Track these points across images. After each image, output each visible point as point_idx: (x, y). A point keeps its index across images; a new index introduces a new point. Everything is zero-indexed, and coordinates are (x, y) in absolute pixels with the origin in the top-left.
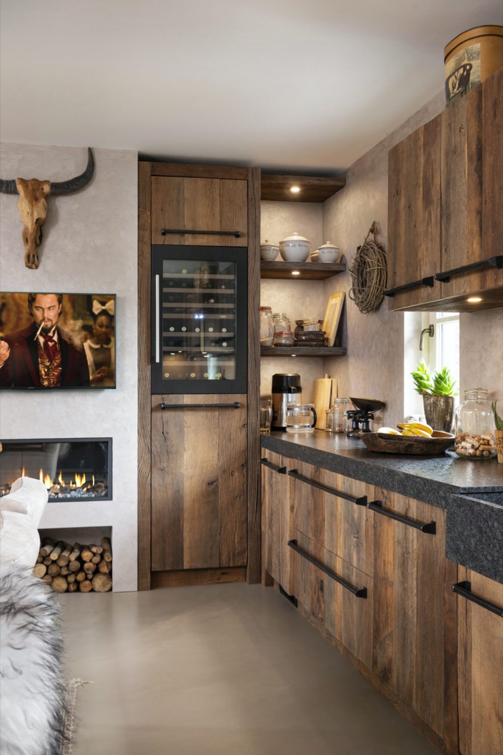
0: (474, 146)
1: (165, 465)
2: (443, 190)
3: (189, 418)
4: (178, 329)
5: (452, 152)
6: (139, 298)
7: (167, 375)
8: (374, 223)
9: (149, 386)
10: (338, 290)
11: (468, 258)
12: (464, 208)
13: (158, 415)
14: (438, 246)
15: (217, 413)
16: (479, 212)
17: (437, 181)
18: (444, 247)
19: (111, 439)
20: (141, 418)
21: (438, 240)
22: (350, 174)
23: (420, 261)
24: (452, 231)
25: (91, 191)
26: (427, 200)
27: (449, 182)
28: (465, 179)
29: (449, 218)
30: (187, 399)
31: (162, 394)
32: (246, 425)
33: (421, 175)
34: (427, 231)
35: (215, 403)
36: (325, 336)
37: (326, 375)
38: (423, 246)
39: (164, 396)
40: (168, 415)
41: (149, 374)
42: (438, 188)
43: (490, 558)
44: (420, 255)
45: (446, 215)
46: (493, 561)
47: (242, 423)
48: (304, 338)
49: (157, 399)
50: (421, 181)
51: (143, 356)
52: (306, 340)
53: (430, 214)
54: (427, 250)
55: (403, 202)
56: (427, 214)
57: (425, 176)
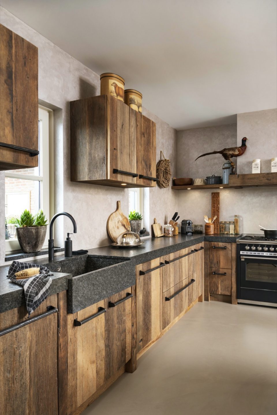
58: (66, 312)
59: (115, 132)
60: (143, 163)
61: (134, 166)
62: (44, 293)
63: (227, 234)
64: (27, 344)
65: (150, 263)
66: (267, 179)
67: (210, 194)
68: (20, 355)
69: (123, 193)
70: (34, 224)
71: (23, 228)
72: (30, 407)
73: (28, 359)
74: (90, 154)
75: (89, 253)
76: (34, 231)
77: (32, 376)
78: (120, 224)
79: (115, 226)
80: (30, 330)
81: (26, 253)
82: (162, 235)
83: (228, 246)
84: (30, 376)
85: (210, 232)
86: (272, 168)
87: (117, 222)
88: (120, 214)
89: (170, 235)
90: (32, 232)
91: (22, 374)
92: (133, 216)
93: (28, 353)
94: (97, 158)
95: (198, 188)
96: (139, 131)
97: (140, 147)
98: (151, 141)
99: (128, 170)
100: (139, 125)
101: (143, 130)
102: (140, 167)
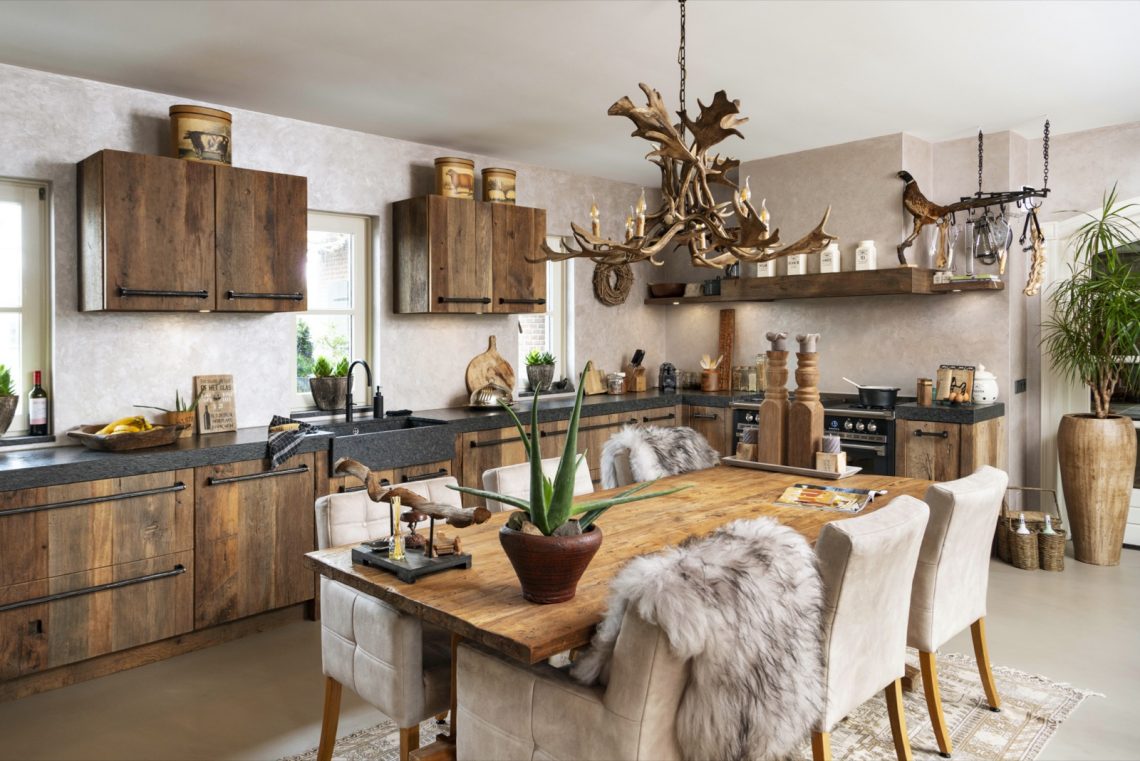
0: (264, 211)
2: (220, 226)
11: (256, 286)
12: (250, 250)
14: (211, 267)
16: (271, 259)
17: (209, 217)
18: (221, 271)
21: (211, 263)
24: (236, 263)
26: (193, 222)
28: (252, 229)
29: (230, 251)
34: (190, 252)
38: (183, 263)
42: (212, 222)
44: (179, 268)
45: (225, 247)
50: (182, 208)
53: (198, 239)
54: (193, 266)
55: (142, 212)
56: (193, 237)
57: (189, 206)
58: (326, 475)
59: (442, 246)
60: (511, 279)
61: (487, 287)
62: (292, 449)
63: (745, 391)
64: (274, 498)
65: (500, 432)
66: (782, 288)
67: (718, 313)
68: (264, 507)
69: (503, 322)
70: (332, 374)
71: (317, 379)
72: (276, 563)
73: (274, 512)
74: (412, 277)
75: (413, 415)
76: (330, 383)
77: (280, 532)
78: (492, 372)
79: (482, 375)
80: (277, 485)
81: (322, 410)
82: (604, 391)
83: (720, 412)
84: (277, 531)
85: (709, 387)
86: (789, 266)
87: (485, 371)
88: (492, 356)
89: (616, 392)
90: (327, 384)
91: (267, 526)
92: (532, 358)
93: (274, 507)
94: (419, 282)
95: (693, 301)
96: (499, 232)
97: (502, 256)
98: (533, 240)
99: (472, 295)
100: (499, 223)
101: (509, 229)
102: (503, 286)
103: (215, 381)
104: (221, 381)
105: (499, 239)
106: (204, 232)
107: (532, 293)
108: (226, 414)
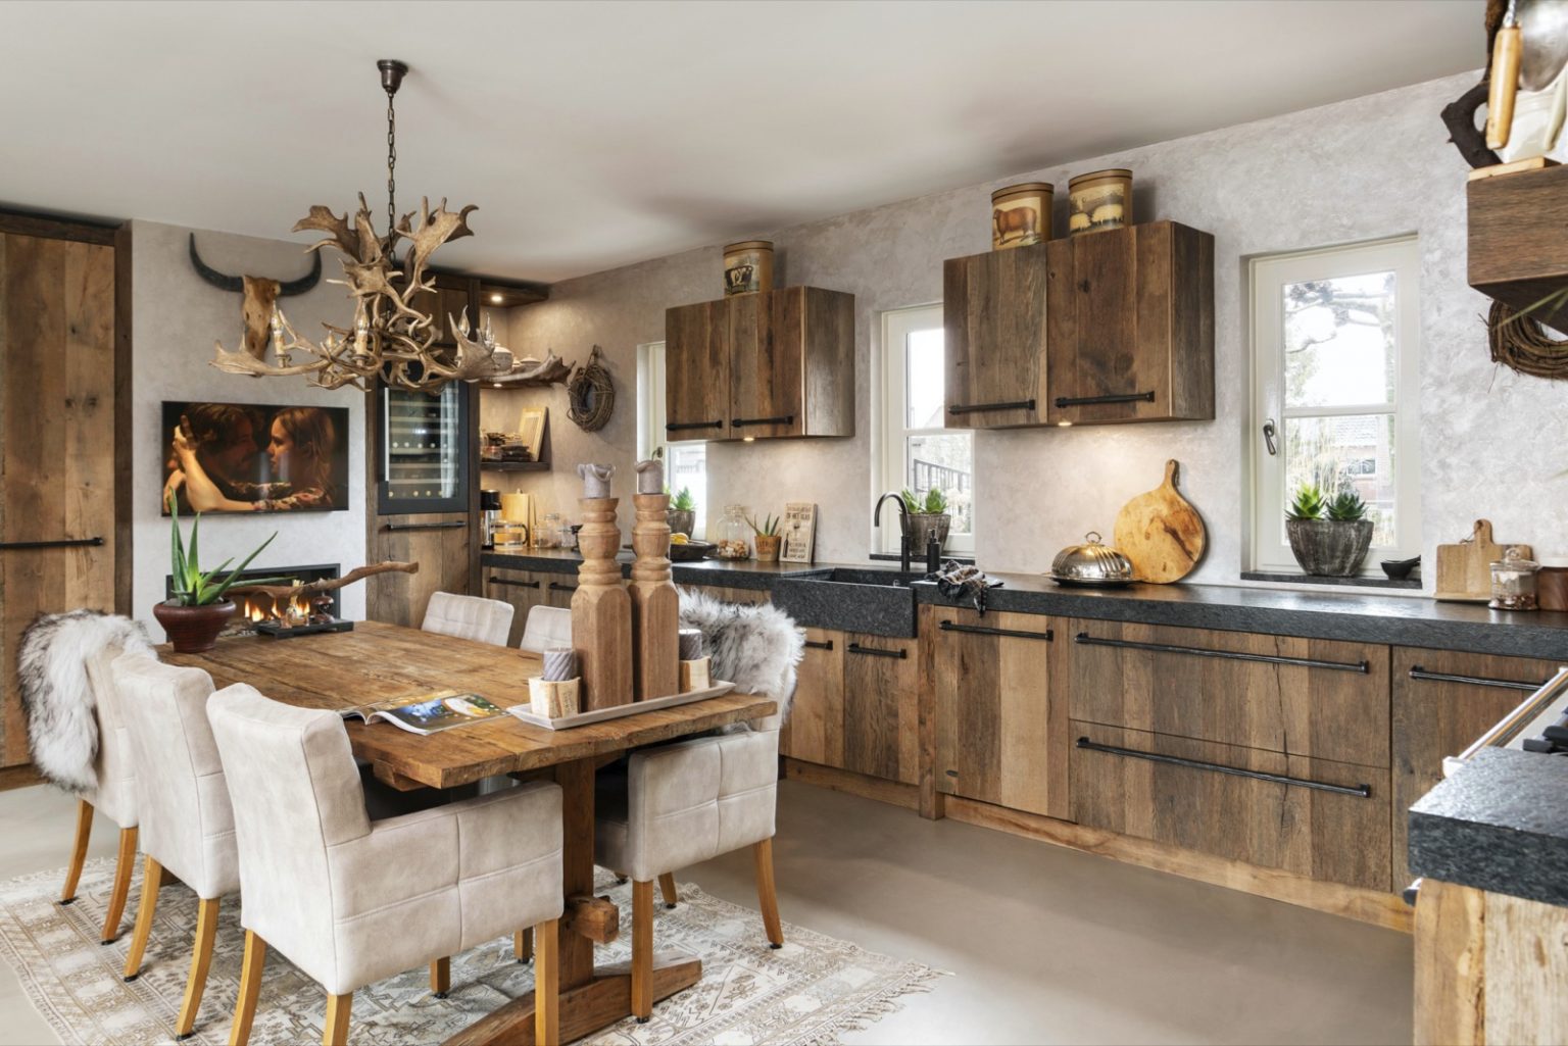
0: (764, 333)
1: (391, 590)
2: (732, 357)
3: (413, 539)
4: (401, 445)
5: (742, 332)
6: (367, 412)
7: (391, 494)
8: (595, 346)
9: (376, 507)
10: (535, 404)
11: (759, 412)
12: (754, 375)
13: (385, 536)
14: (727, 398)
15: (440, 533)
16: (770, 382)
17: (726, 348)
18: (734, 399)
19: (339, 565)
20: (369, 541)
21: (727, 394)
22: (553, 289)
23: (706, 406)
24: (742, 390)
25: (316, 293)
26: (715, 360)
27: (739, 353)
28: (756, 355)
29: (738, 379)
30: (412, 519)
31: (388, 514)
32: (468, 544)
33: (708, 340)
34: (714, 385)
35: (439, 522)
36: (528, 451)
37: (519, 490)
38: (711, 396)
39: (390, 517)
40: (394, 536)
41: (376, 493)
42: (727, 354)
43: (813, 614)
44: (706, 402)
45: (736, 377)
46: (816, 615)
47: (464, 542)
48: (511, 453)
49: (382, 520)
50: (708, 345)
51: (370, 475)
52: (513, 455)
53: (718, 372)
54: (715, 399)
55: (685, 356)
56: (714, 372)
57: (712, 342)
59: (960, 331)
60: (1084, 363)
61: (1035, 381)
78: (1159, 525)
96: (1059, 286)
97: (1066, 326)
98: (1133, 284)
99: (1010, 398)
100: (1059, 272)
101: (1078, 277)
102: (1066, 376)
103: (798, 509)
104: (803, 510)
105: (1060, 299)
106: (721, 364)
107: (1132, 383)
108: (800, 545)
